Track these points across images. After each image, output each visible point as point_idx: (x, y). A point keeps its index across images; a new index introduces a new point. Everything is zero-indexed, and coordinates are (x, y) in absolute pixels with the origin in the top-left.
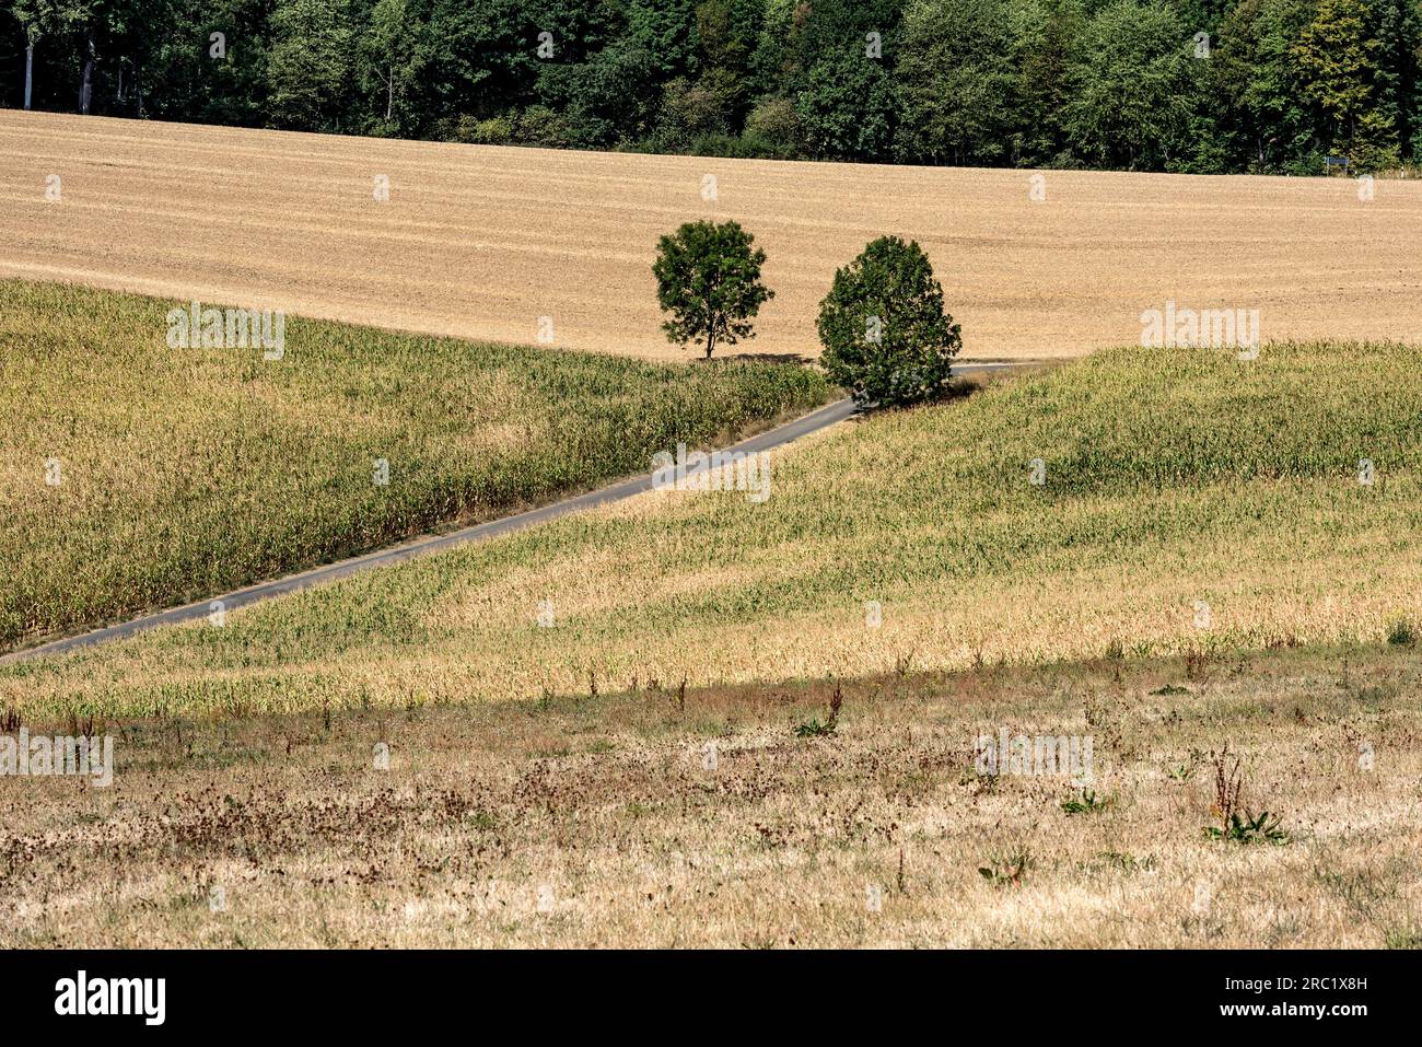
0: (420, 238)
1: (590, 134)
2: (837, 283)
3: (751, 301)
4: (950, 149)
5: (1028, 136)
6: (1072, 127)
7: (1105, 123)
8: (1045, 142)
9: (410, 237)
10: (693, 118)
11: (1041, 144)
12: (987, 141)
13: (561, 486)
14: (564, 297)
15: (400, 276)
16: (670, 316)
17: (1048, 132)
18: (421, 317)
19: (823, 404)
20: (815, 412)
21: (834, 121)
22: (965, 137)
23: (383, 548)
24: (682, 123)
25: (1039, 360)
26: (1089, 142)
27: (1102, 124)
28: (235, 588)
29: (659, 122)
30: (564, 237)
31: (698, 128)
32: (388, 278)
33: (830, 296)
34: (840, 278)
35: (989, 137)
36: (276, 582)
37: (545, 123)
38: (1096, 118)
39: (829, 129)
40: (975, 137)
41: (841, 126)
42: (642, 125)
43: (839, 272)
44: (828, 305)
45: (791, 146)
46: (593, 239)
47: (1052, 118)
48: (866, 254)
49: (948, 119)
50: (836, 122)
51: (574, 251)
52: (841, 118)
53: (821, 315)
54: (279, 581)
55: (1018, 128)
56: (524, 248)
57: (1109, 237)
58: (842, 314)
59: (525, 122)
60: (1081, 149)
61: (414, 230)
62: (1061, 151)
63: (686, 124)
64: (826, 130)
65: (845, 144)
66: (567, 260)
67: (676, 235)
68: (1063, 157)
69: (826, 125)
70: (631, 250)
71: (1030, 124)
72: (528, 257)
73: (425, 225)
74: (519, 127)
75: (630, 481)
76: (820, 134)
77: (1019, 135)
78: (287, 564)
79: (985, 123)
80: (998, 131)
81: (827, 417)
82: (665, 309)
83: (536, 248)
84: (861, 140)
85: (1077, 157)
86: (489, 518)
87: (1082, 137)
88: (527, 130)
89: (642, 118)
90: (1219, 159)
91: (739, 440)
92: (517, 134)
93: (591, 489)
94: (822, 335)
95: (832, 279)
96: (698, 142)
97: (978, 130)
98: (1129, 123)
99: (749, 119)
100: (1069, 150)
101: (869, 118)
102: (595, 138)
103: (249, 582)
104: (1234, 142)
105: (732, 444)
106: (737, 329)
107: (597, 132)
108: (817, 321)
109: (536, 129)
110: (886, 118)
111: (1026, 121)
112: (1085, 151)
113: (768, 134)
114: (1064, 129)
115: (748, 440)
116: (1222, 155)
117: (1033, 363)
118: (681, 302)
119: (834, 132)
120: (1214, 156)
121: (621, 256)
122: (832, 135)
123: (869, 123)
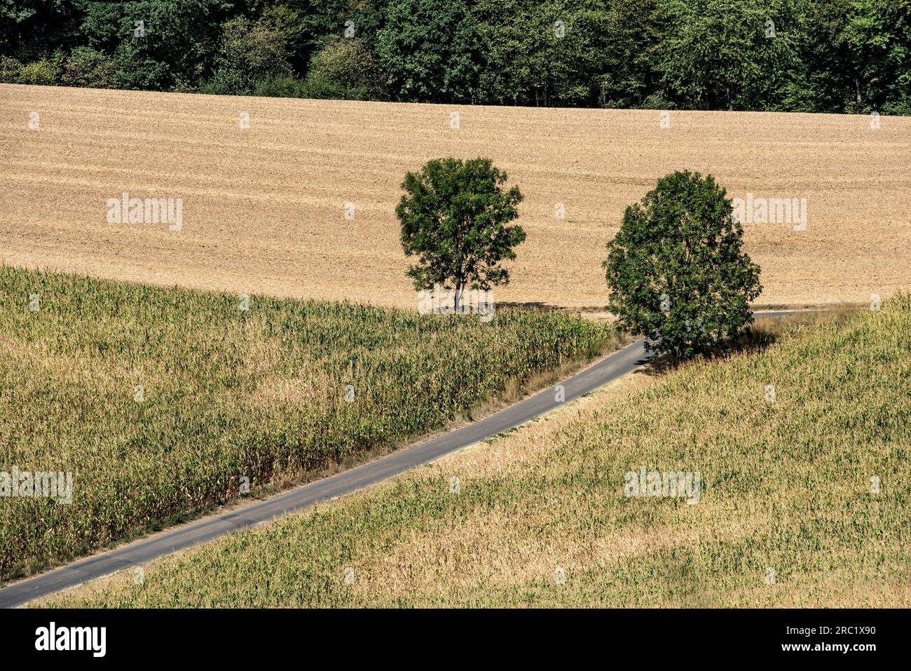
0: (83, 181)
1: (144, 77)
2: (626, 223)
3: (505, 243)
4: (532, 92)
5: (615, 79)
6: (665, 67)
7: (702, 63)
8: (635, 83)
9: (73, 181)
10: (255, 60)
11: (630, 85)
12: (573, 83)
13: (366, 444)
14: (263, 244)
15: (78, 222)
16: (415, 260)
17: (638, 72)
18: (120, 266)
19: (600, 355)
20: (593, 364)
21: (418, 61)
22: (550, 79)
23: (206, 514)
24: (243, 65)
25: (814, 306)
26: (685, 83)
27: (699, 63)
28: (71, 559)
29: (218, 64)
30: (236, 180)
31: (262, 70)
32: (65, 224)
33: (619, 236)
34: (631, 217)
35: (574, 79)
36: (111, 551)
37: (94, 65)
38: (692, 57)
39: (413, 70)
40: (559, 79)
41: (426, 67)
42: (200, 67)
43: (629, 209)
44: (617, 246)
45: (364, 89)
46: (269, 182)
47: (642, 57)
48: (658, 189)
49: (532, 60)
50: (420, 63)
51: (255, 194)
52: (426, 58)
53: (610, 256)
54: (114, 550)
55: (607, 68)
56: (201, 192)
57: (813, 178)
58: (633, 256)
59: (71, 65)
60: (675, 90)
61: (76, 174)
62: (651, 93)
63: (248, 66)
64: (410, 72)
65: (428, 85)
66: (252, 206)
67: (421, 173)
68: (653, 98)
69: (408, 66)
70: (314, 193)
71: (619, 64)
72: (210, 202)
73: (82, 167)
74: (65, 70)
75: (430, 440)
76: (401, 77)
77: (607, 76)
78: (117, 534)
79: (569, 63)
80: (584, 72)
81: (610, 369)
82: (408, 253)
83: (212, 192)
84: (446, 82)
85: (669, 100)
86: (302, 481)
87: (676, 77)
88: (74, 73)
89: (201, 58)
90: (810, 101)
91: (526, 394)
92: (64, 78)
93: (395, 448)
94: (608, 277)
95: (620, 216)
96: (261, 86)
97: (563, 71)
98: (727, 62)
99: (314, 60)
100: (662, 92)
101: (454, 58)
102: (150, 82)
103: (84, 553)
104: (828, 83)
105: (521, 399)
106: (491, 275)
107: (151, 76)
108: (604, 263)
109: (85, 72)
110: (473, 58)
111: (614, 61)
112: (679, 92)
113: (338, 77)
114: (655, 69)
115: (535, 394)
116: (811, 98)
117: (808, 310)
118: (429, 246)
119: (417, 74)
120: (803, 98)
121: (307, 200)
122: (416, 77)
123: (455, 63)
